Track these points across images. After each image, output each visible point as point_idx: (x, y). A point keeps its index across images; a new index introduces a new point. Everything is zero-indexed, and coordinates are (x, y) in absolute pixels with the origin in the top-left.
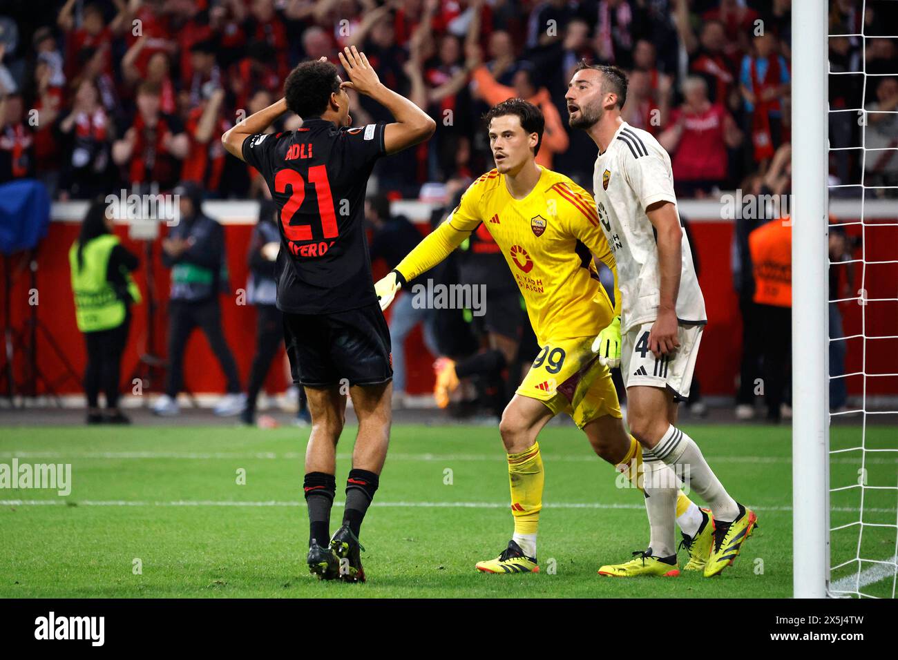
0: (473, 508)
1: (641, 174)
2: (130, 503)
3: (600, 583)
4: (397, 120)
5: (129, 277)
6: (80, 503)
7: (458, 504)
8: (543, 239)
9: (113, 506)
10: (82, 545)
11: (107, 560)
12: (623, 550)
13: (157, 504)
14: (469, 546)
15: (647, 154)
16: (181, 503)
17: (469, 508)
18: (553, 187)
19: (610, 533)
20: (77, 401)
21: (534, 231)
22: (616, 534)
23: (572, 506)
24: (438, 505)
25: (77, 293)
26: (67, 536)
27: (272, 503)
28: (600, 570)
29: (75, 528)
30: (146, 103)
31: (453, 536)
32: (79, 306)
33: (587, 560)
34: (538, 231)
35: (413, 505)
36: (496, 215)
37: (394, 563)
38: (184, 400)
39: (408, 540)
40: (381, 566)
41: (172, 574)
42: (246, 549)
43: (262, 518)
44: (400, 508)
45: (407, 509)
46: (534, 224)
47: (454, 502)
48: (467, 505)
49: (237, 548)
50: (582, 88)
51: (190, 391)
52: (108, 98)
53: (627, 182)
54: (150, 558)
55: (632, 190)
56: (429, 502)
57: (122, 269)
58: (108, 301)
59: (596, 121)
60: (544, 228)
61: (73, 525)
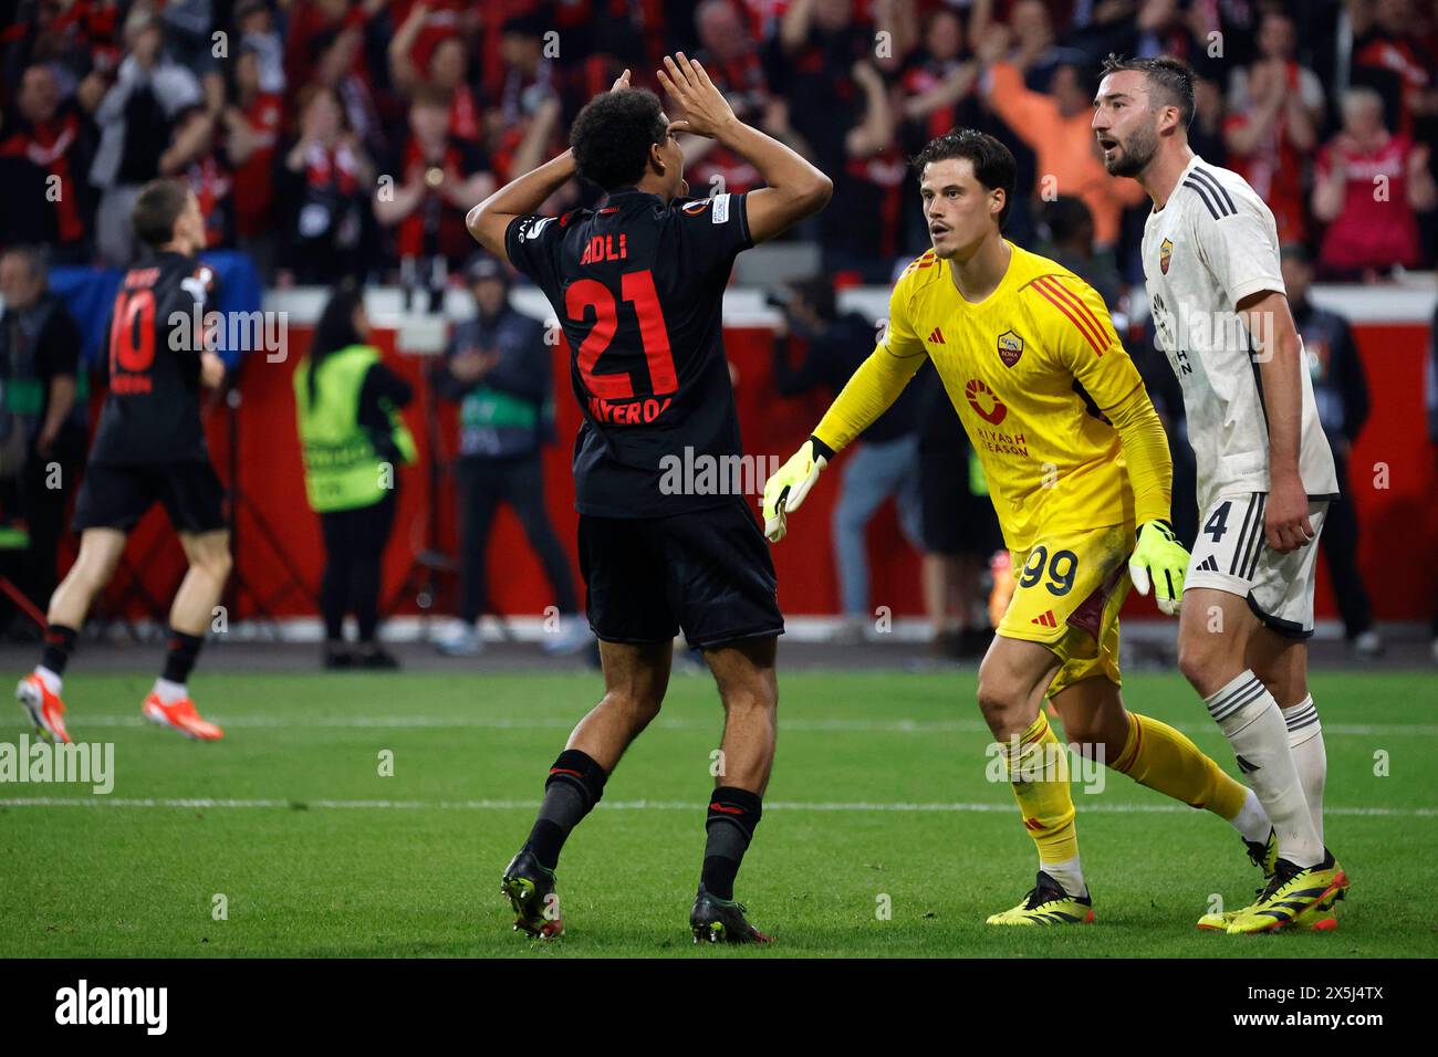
0: (983, 813)
1: (1226, 246)
2: (398, 805)
3: (1201, 941)
4: (767, 182)
5: (396, 418)
6: (312, 804)
7: (958, 806)
8: (1017, 371)
9: (369, 809)
10: (316, 876)
11: (358, 901)
12: (1241, 883)
13: (445, 805)
14: (978, 878)
15: (1234, 212)
16: (486, 803)
17: (976, 813)
18: (1032, 283)
19: (1217, 857)
20: (308, 629)
21: (1003, 358)
22: (1228, 857)
23: (1153, 809)
24: (925, 807)
25: (308, 445)
26: (292, 861)
27: (641, 804)
28: (1201, 921)
29: (305, 847)
30: (427, 121)
31: (950, 860)
32: (310, 467)
33: (1179, 902)
34: (1010, 357)
35: (881, 807)
36: (937, 330)
37: (850, 906)
38: (489, 628)
39: (873, 867)
40: (827, 912)
41: (470, 925)
42: (597, 882)
43: (623, 829)
44: (860, 813)
45: (872, 814)
46: (1003, 346)
47: (951, 802)
48: (974, 807)
49: (582, 880)
50: (1117, 106)
51: (500, 612)
52: (358, 117)
53: (1202, 260)
54: (432, 898)
55: (1212, 274)
56: (909, 803)
57: (384, 404)
58: (359, 459)
59: (1150, 158)
60: (1020, 353)
61: (301, 842)
